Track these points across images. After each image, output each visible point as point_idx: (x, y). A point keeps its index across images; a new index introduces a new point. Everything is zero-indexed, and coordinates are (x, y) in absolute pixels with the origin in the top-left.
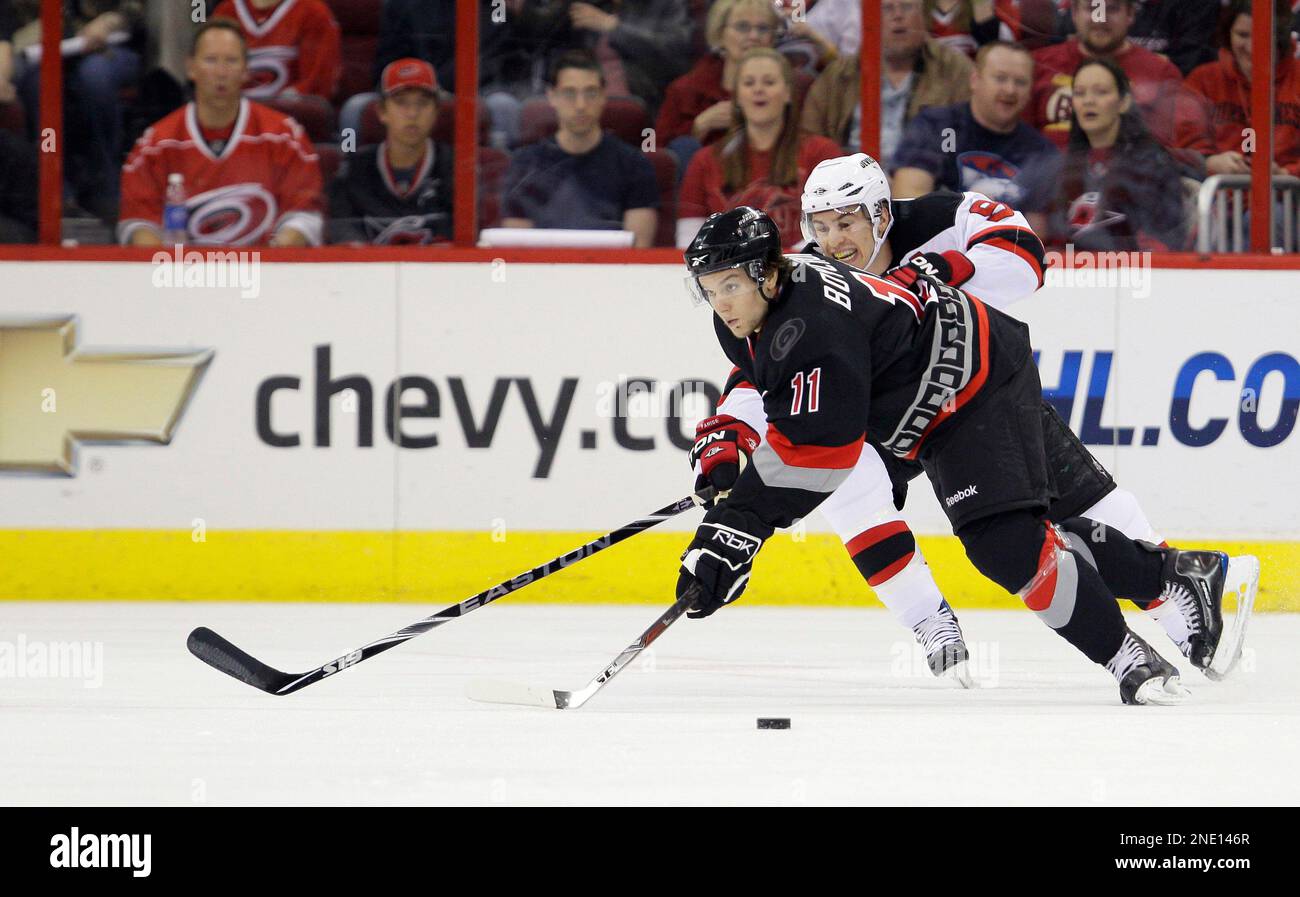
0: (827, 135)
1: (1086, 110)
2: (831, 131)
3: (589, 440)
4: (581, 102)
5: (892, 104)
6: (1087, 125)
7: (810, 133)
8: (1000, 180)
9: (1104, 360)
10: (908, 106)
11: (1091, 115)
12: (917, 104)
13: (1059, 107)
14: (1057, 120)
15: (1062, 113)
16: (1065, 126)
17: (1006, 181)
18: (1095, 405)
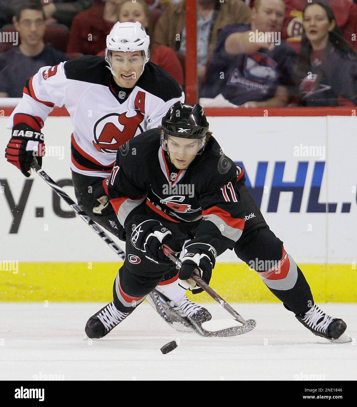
0: (168, 45)
1: (311, 29)
2: (170, 43)
3: (40, 212)
4: (33, 28)
5: (203, 28)
6: (312, 37)
7: (159, 44)
8: (266, 67)
9: (320, 166)
10: (212, 29)
11: (313, 32)
12: (216, 28)
13: (294, 28)
14: (293, 35)
15: (296, 32)
16: (298, 39)
17: (269, 68)
18: (315, 191)
